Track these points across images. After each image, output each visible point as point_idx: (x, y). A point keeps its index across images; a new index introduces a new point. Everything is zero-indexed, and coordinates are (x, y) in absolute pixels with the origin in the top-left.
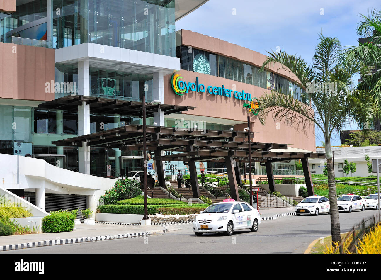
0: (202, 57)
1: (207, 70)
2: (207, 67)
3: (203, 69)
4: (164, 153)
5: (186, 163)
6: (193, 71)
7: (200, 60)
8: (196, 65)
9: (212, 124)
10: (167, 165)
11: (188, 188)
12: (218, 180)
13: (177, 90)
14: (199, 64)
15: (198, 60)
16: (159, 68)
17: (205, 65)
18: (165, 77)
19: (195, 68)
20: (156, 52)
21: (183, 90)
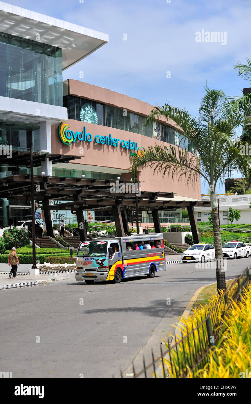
0: (89, 107)
1: (94, 119)
2: (94, 117)
3: (90, 118)
4: (52, 203)
5: (74, 212)
6: (81, 121)
7: (87, 109)
8: (83, 115)
9: (100, 173)
10: (55, 214)
11: (76, 237)
12: (106, 228)
13: (64, 140)
14: (86, 113)
15: (85, 110)
16: (47, 118)
17: (92, 114)
18: (52, 127)
19: (82, 117)
20: (44, 101)
21: (70, 139)
